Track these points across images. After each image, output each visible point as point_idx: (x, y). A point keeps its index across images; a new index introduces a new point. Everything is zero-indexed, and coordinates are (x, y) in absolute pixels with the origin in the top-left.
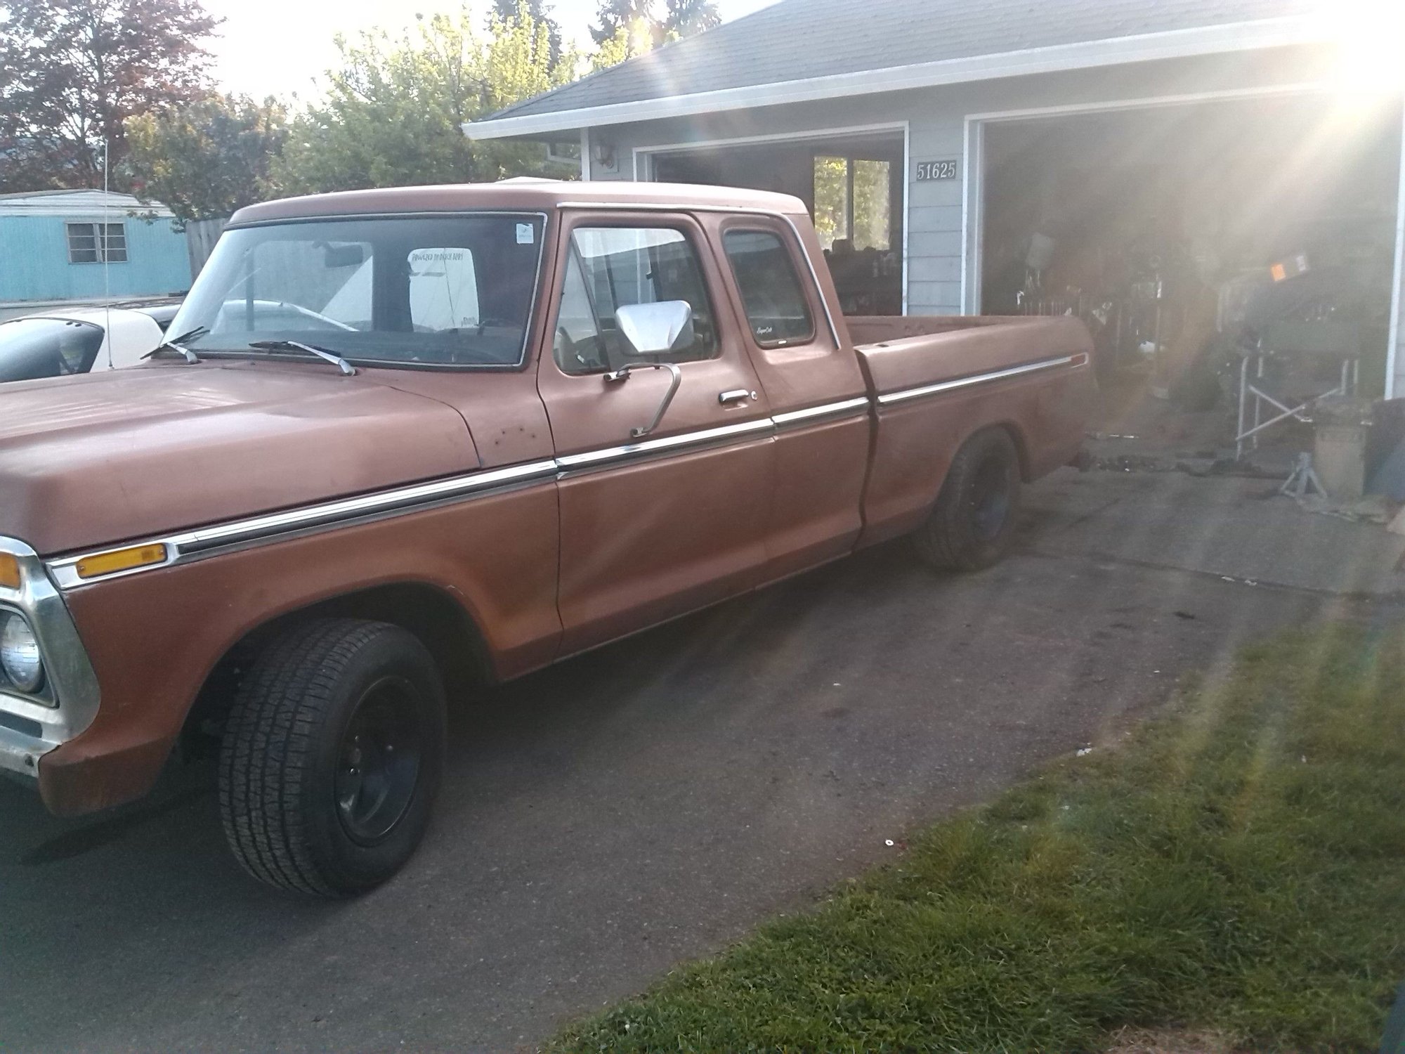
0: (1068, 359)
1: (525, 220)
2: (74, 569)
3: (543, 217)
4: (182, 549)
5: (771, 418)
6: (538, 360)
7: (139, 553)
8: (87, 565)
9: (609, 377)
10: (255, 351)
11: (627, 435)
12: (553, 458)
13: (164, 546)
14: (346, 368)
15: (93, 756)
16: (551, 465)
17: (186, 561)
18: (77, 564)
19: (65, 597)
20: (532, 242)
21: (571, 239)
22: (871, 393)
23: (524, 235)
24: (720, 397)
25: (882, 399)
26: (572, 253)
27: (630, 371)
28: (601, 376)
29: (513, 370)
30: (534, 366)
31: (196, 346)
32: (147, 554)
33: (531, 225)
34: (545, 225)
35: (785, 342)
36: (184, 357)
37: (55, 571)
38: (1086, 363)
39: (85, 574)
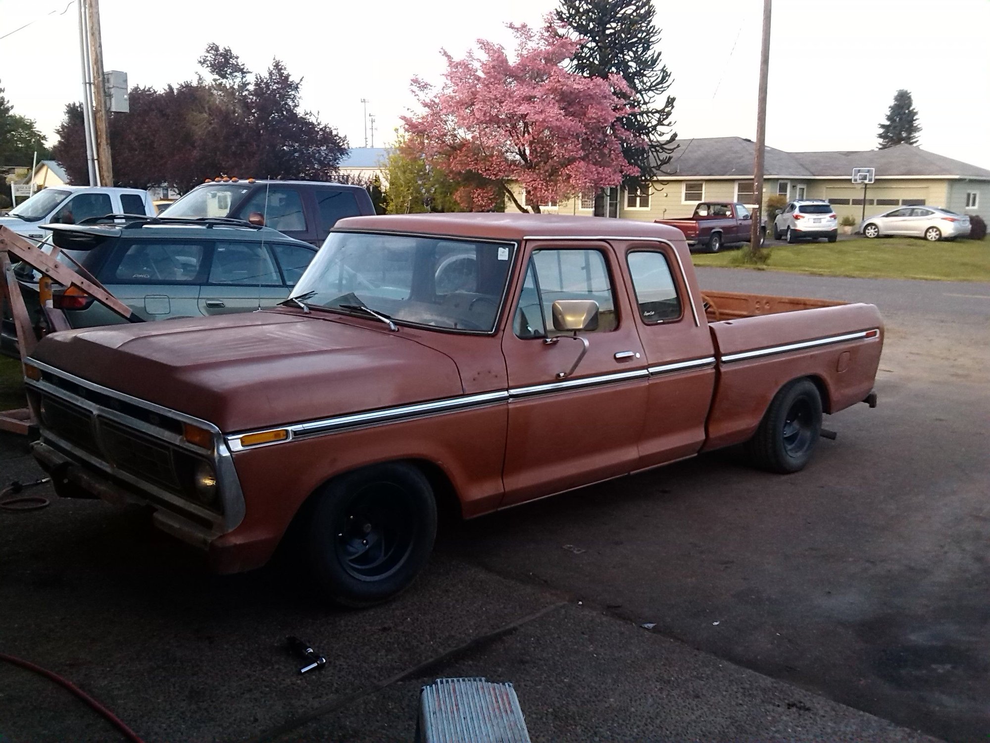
0: (864, 334)
1: (504, 245)
2: (239, 441)
3: (514, 245)
4: (295, 433)
5: (647, 369)
6: (504, 331)
7: (272, 435)
8: (247, 439)
9: (547, 342)
10: (342, 310)
11: (553, 378)
12: (507, 390)
13: (287, 431)
14: (393, 327)
15: (238, 543)
16: (505, 394)
17: (296, 440)
18: (241, 439)
19: (233, 456)
20: (507, 259)
21: (531, 259)
22: (717, 355)
23: (503, 254)
24: (615, 356)
25: (724, 358)
26: (531, 266)
27: (559, 339)
28: (541, 341)
29: (489, 336)
30: (501, 333)
31: (309, 301)
32: (277, 435)
33: (507, 249)
34: (515, 249)
35: (662, 321)
36: (303, 308)
37: (229, 442)
38: (877, 336)
39: (244, 444)
